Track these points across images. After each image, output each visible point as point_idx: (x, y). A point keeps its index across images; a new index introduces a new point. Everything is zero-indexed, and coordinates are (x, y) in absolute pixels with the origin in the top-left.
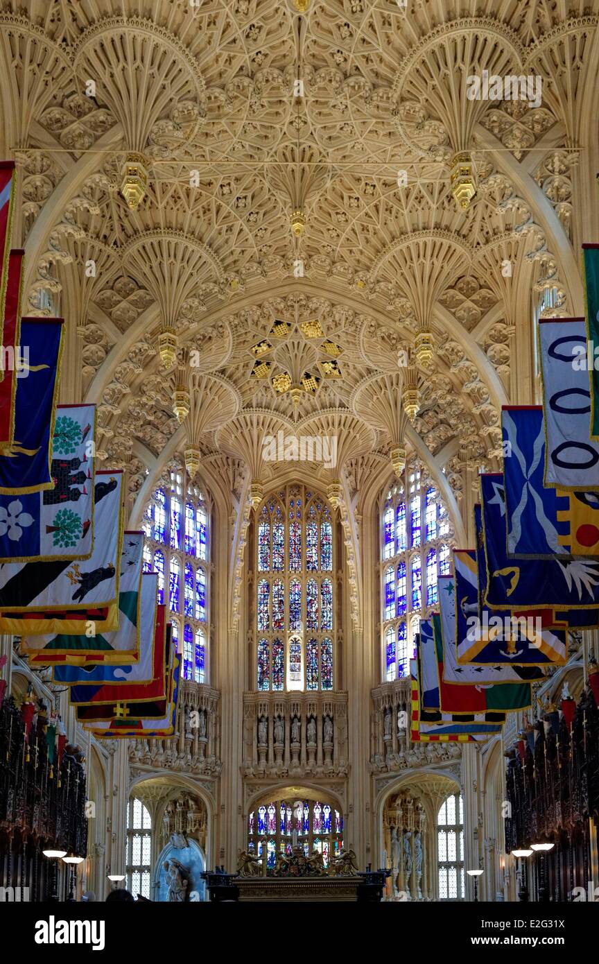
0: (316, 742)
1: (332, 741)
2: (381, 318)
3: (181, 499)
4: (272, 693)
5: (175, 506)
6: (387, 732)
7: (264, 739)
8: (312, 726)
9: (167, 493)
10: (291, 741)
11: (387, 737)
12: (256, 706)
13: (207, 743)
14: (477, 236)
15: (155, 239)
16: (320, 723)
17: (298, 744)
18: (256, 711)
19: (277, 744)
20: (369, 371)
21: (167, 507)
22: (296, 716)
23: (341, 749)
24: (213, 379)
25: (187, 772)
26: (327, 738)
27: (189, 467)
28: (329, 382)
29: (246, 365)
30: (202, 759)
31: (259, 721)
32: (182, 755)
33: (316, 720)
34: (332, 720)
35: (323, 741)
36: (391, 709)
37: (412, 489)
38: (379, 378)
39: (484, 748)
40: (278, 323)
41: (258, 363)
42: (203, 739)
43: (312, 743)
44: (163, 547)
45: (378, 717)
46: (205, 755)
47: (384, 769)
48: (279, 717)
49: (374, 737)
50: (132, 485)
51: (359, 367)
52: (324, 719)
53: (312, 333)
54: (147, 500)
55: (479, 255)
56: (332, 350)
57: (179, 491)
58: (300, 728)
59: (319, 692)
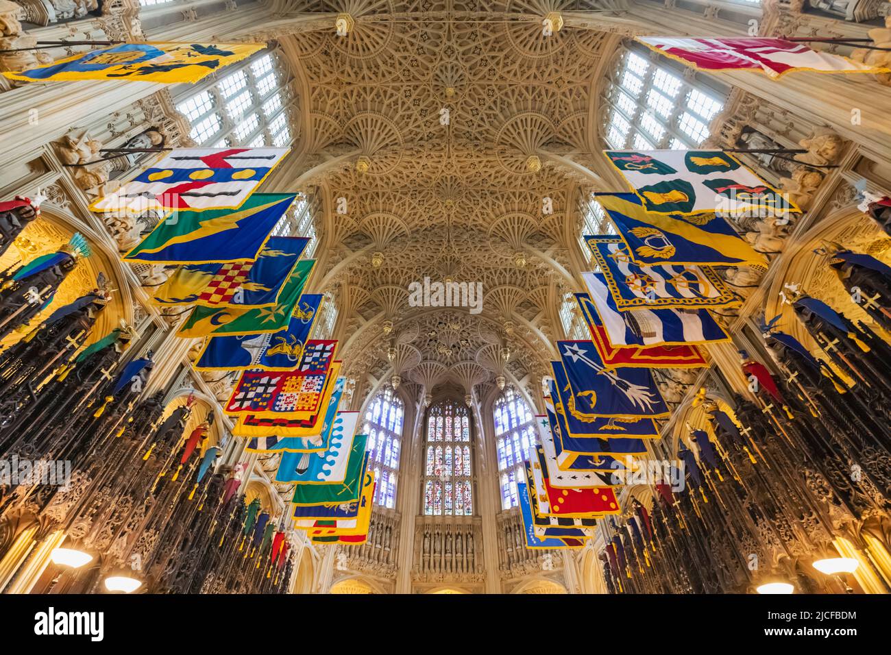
0: (462, 553)
1: (473, 553)
2: (488, 320)
3: (390, 403)
4: (433, 516)
5: (386, 405)
6: (509, 546)
7: (428, 550)
8: (459, 540)
9: (383, 400)
10: (446, 553)
11: (510, 550)
12: (424, 526)
13: (389, 552)
14: (527, 286)
15: (386, 287)
16: (464, 538)
17: (450, 555)
18: (423, 529)
19: (436, 554)
20: (484, 343)
21: (381, 406)
22: (448, 533)
23: (479, 557)
24: (409, 346)
25: (374, 574)
26: (470, 550)
27: (394, 385)
28: (464, 349)
29: (425, 341)
30: (384, 564)
31: (425, 536)
32: (371, 561)
33: (462, 536)
34: (472, 536)
35: (467, 553)
36: (510, 528)
37: (509, 400)
38: (488, 346)
39: (579, 557)
40: (440, 323)
41: (431, 340)
42: (387, 549)
43: (459, 555)
44: (377, 427)
45: (503, 534)
46: (387, 562)
47: (510, 576)
48: (438, 534)
49: (500, 550)
50: (364, 393)
51: (479, 341)
52: (467, 536)
53: (457, 327)
54: (371, 400)
55: (530, 294)
56: (465, 335)
57: (389, 399)
58: (452, 542)
59: (464, 516)
